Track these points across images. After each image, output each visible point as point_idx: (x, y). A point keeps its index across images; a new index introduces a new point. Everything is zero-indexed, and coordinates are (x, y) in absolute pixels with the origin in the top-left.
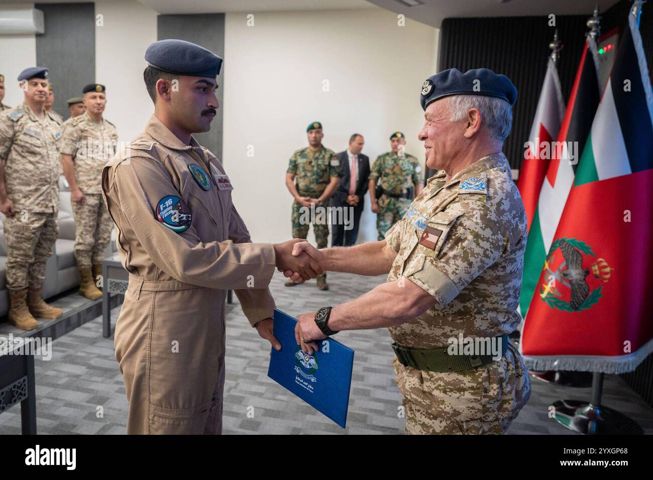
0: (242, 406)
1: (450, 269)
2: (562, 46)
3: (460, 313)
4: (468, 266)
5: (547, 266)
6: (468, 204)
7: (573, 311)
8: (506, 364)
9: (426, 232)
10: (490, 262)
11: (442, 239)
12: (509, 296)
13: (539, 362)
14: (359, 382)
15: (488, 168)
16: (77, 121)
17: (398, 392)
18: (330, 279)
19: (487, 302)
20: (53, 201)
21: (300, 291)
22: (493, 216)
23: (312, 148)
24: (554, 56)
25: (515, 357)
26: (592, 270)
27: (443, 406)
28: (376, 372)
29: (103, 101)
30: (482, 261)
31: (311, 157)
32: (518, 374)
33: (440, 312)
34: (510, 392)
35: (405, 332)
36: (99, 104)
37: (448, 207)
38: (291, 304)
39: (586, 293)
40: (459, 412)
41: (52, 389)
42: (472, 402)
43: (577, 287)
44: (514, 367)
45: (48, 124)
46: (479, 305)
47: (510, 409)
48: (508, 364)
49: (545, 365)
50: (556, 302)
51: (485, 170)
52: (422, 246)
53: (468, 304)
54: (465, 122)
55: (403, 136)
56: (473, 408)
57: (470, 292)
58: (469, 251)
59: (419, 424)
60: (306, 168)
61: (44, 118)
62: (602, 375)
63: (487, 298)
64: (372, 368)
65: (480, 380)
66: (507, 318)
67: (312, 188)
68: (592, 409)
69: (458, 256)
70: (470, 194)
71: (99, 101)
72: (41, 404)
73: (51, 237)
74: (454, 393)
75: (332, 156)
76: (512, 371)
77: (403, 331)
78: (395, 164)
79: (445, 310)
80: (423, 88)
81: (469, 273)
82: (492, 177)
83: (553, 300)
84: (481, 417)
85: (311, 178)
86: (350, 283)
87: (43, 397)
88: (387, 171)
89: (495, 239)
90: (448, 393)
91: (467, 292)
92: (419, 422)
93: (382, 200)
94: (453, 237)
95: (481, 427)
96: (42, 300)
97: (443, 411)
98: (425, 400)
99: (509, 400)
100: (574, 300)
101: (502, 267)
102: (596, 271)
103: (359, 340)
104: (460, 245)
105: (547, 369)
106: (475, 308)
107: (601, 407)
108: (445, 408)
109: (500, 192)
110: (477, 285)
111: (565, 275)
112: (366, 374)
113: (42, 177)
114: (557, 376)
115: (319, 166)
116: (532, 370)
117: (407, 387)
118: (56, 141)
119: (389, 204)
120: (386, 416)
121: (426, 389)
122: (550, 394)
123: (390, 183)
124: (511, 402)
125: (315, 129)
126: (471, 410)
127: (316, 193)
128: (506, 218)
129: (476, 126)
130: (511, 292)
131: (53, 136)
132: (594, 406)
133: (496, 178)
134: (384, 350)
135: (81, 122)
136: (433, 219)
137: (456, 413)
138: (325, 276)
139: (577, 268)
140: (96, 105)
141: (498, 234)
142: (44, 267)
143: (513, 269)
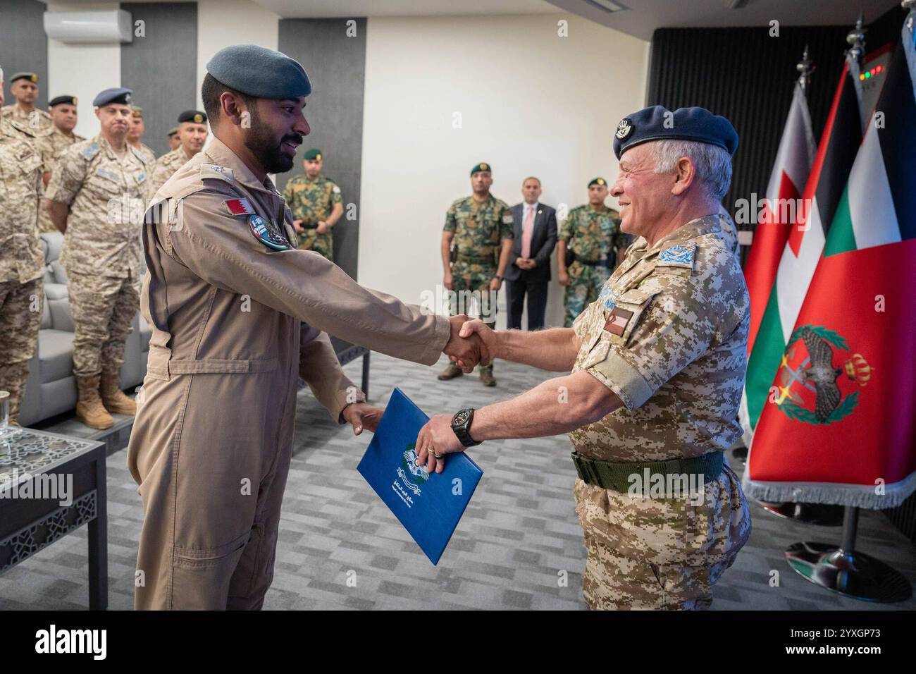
0: (375, 538)
1: (642, 361)
2: (814, 68)
3: (657, 421)
4: (664, 359)
5: (785, 362)
6: (668, 279)
7: (819, 423)
8: (718, 490)
9: (613, 314)
10: (694, 356)
11: (633, 323)
12: (724, 401)
13: (772, 491)
14: (532, 510)
15: (700, 233)
16: (169, 159)
17: (578, 524)
18: (498, 372)
19: (694, 407)
20: (131, 262)
21: (458, 386)
22: (699, 297)
23: (477, 198)
24: (802, 81)
25: (731, 482)
26: (845, 369)
27: (634, 543)
28: (553, 497)
29: (203, 135)
30: (682, 353)
31: (476, 210)
32: (734, 505)
33: (632, 419)
34: (723, 528)
35: (590, 442)
36: (198, 139)
37: (641, 283)
38: (446, 403)
39: (837, 399)
40: (655, 551)
41: (129, 507)
42: (673, 538)
43: (824, 391)
44: (729, 496)
45: (129, 163)
46: (683, 411)
47: (724, 551)
48: (721, 491)
49: (779, 495)
50: (797, 410)
51: (695, 236)
52: (607, 332)
53: (668, 409)
54: (673, 174)
55: (605, 183)
56: (674, 547)
57: (670, 393)
58: (666, 340)
59: (602, 563)
60: (469, 225)
61: (125, 155)
62: (857, 509)
63: (693, 403)
64: (549, 492)
65: (683, 509)
66: (719, 428)
67: (476, 252)
68: (842, 555)
69: (651, 345)
70: (670, 267)
71: (196, 134)
72: (115, 527)
73: (131, 308)
74: (649, 525)
75: (504, 211)
76: (726, 500)
77: (588, 441)
78: (592, 221)
79: (639, 416)
80: (619, 130)
81: (665, 367)
82: (703, 245)
83: (793, 408)
84: (684, 561)
85: (475, 239)
86: (524, 377)
87: (119, 518)
88: (581, 229)
89: (700, 326)
90: (641, 526)
91: (667, 393)
92: (602, 560)
93: (573, 268)
94: (647, 321)
95: (682, 572)
96: (119, 391)
97: (634, 549)
98: (611, 536)
99: (722, 538)
100: (821, 409)
101: (712, 362)
102: (850, 371)
103: (534, 454)
104: (655, 331)
105: (782, 500)
106: (678, 414)
107: (855, 554)
108: (638, 545)
109: (710, 266)
110: (679, 385)
111: (809, 375)
112: (541, 499)
113: (117, 232)
114: (798, 510)
115: (486, 223)
116: (763, 500)
117: (589, 519)
118: (139, 185)
119: (582, 273)
120: (564, 556)
121: (613, 521)
122: (788, 533)
123: (584, 245)
124: (724, 541)
125: (482, 172)
126: (671, 550)
127: (482, 258)
128: (716, 299)
129: (687, 180)
130: (727, 396)
131: (134, 179)
132: (846, 551)
133: (708, 247)
134: (565, 468)
135: (174, 160)
136: (622, 298)
137: (652, 553)
138: (491, 367)
139: (825, 366)
140: (193, 140)
141: (704, 321)
142: (122, 347)
143: (727, 364)
